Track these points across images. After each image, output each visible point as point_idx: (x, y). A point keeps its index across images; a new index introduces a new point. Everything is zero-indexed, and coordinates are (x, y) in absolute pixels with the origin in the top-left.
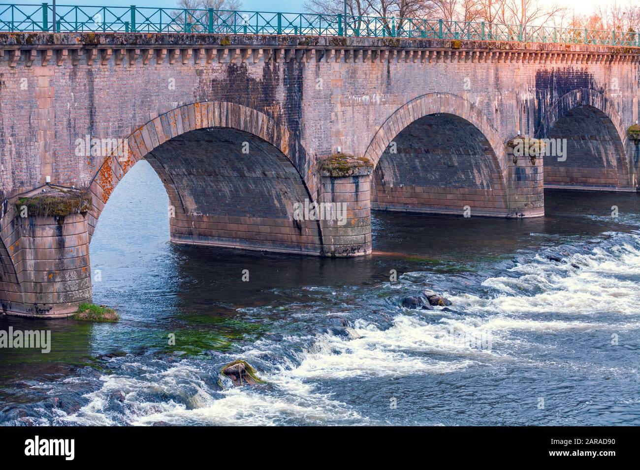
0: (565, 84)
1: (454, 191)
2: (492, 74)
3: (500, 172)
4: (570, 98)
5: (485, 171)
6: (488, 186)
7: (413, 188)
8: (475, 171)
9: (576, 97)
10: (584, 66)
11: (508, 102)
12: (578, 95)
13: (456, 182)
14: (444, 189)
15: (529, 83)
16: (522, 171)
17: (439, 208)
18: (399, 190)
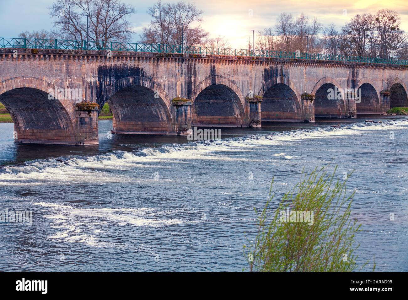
0: (121, 73)
1: (52, 131)
2: (64, 67)
3: (70, 120)
4: (125, 81)
5: (64, 120)
6: (66, 128)
7: (33, 130)
8: (60, 120)
9: (129, 81)
10: (136, 64)
11: (76, 82)
12: (131, 80)
13: (51, 126)
14: (47, 130)
15: (93, 72)
16: (83, 120)
17: (45, 141)
18: (27, 131)
